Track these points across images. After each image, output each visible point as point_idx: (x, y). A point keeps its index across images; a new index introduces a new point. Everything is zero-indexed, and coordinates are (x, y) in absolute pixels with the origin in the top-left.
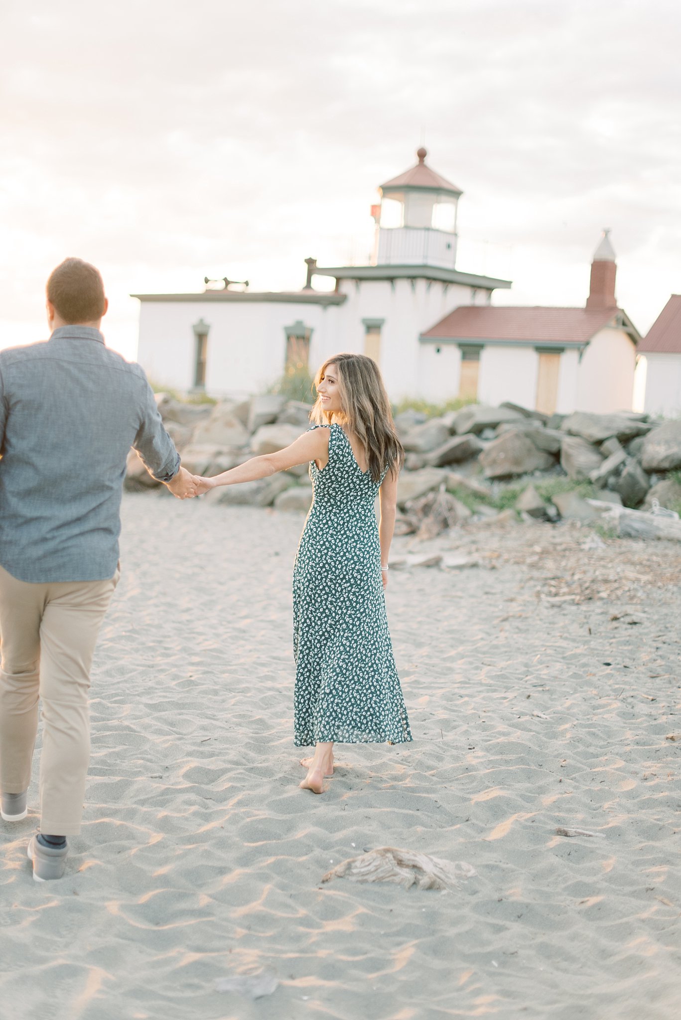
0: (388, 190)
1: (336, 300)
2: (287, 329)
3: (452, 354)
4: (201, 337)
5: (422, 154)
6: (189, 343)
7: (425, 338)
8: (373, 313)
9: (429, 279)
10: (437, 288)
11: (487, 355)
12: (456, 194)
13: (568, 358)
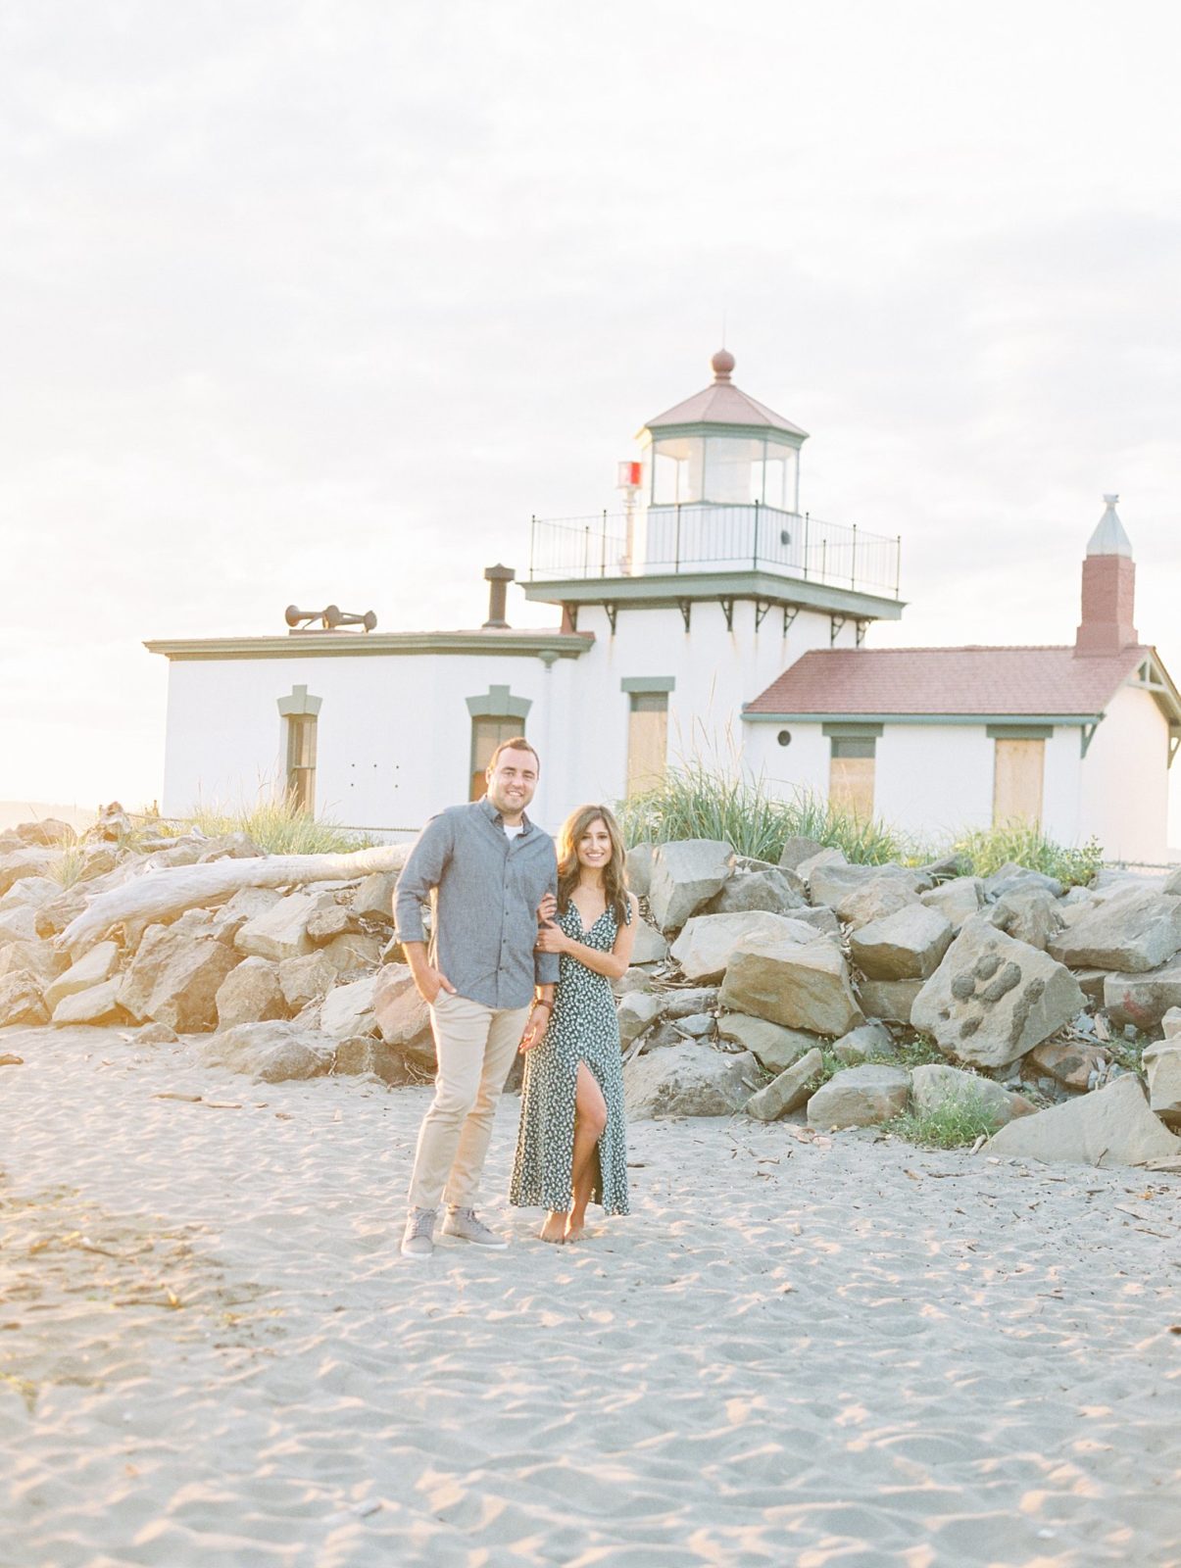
0: (660, 431)
1: (570, 646)
2: (471, 702)
3: (812, 743)
4: (299, 724)
5: (723, 367)
6: (275, 735)
7: (754, 713)
8: (648, 668)
9: (757, 599)
10: (774, 616)
11: (887, 743)
12: (796, 438)
13: (1062, 745)
